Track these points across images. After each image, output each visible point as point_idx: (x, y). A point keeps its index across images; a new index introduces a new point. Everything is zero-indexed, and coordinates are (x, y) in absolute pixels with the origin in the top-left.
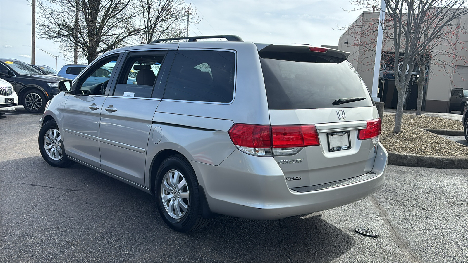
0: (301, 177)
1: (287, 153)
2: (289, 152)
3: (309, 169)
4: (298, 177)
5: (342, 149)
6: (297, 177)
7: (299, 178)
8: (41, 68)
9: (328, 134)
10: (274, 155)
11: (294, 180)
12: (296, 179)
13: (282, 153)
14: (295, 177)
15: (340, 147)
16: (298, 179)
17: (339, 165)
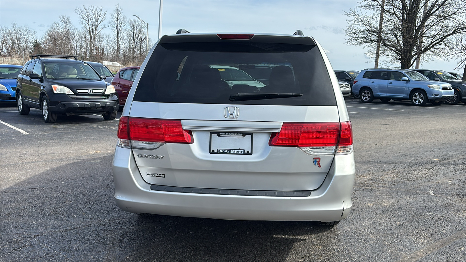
0: (164, 175)
1: (148, 147)
2: (149, 146)
3: (173, 168)
4: (161, 174)
5: (231, 153)
6: (159, 174)
7: (163, 176)
8: (350, 73)
9: (212, 133)
10: (133, 147)
11: (156, 176)
12: (159, 177)
13: (143, 147)
14: (158, 174)
15: (230, 150)
16: (161, 177)
17: (230, 171)
